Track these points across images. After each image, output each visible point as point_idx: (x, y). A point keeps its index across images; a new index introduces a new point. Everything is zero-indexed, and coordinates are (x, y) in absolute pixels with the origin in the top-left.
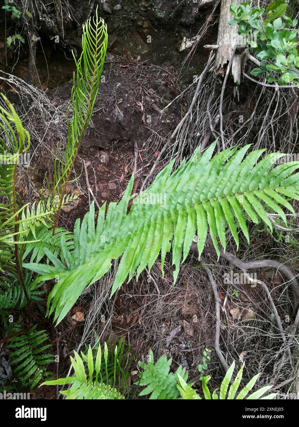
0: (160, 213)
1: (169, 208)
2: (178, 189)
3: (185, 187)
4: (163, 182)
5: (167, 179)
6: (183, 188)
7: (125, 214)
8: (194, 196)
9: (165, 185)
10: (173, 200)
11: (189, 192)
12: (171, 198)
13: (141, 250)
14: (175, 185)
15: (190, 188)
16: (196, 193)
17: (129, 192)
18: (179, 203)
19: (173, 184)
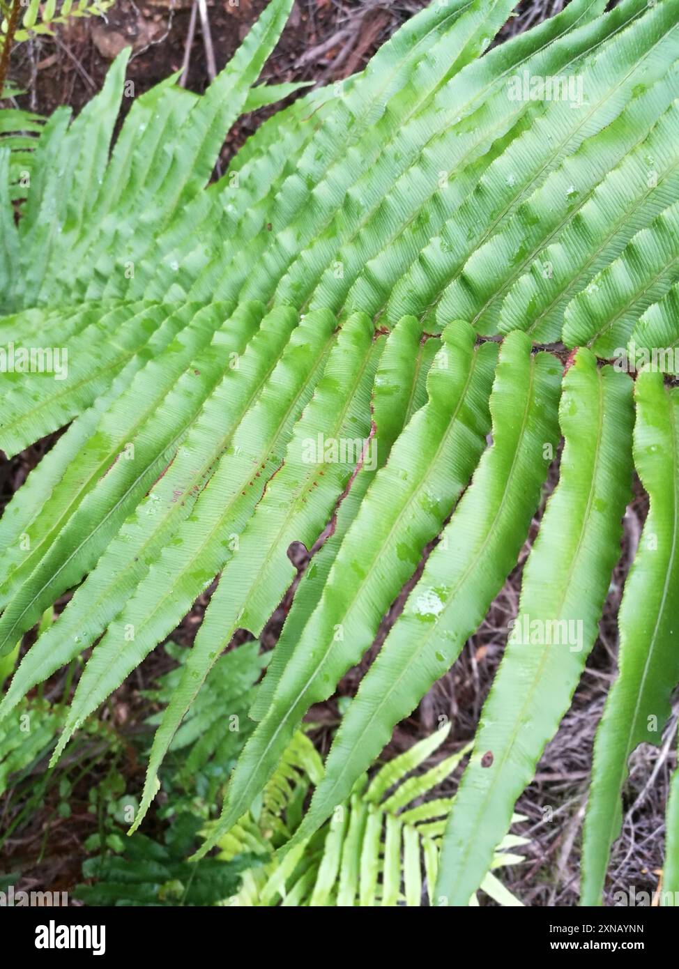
0: (336, 274)
1: (399, 274)
2: (505, 168)
3: (554, 179)
4: (429, 78)
5: (457, 68)
6: (534, 177)
7: (201, 174)
8: (593, 292)
9: (430, 104)
10: (436, 241)
11: (567, 232)
12: (433, 216)
13: (124, 489)
14: (496, 129)
15: (589, 211)
16: (619, 269)
17: (254, 66)
18: (465, 282)
19: (481, 112)
